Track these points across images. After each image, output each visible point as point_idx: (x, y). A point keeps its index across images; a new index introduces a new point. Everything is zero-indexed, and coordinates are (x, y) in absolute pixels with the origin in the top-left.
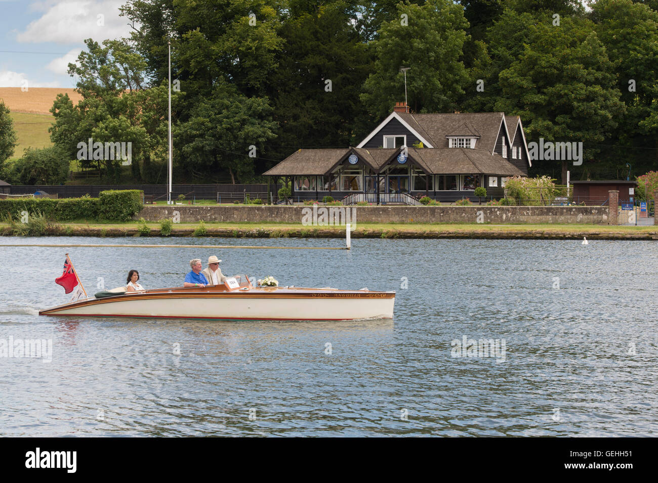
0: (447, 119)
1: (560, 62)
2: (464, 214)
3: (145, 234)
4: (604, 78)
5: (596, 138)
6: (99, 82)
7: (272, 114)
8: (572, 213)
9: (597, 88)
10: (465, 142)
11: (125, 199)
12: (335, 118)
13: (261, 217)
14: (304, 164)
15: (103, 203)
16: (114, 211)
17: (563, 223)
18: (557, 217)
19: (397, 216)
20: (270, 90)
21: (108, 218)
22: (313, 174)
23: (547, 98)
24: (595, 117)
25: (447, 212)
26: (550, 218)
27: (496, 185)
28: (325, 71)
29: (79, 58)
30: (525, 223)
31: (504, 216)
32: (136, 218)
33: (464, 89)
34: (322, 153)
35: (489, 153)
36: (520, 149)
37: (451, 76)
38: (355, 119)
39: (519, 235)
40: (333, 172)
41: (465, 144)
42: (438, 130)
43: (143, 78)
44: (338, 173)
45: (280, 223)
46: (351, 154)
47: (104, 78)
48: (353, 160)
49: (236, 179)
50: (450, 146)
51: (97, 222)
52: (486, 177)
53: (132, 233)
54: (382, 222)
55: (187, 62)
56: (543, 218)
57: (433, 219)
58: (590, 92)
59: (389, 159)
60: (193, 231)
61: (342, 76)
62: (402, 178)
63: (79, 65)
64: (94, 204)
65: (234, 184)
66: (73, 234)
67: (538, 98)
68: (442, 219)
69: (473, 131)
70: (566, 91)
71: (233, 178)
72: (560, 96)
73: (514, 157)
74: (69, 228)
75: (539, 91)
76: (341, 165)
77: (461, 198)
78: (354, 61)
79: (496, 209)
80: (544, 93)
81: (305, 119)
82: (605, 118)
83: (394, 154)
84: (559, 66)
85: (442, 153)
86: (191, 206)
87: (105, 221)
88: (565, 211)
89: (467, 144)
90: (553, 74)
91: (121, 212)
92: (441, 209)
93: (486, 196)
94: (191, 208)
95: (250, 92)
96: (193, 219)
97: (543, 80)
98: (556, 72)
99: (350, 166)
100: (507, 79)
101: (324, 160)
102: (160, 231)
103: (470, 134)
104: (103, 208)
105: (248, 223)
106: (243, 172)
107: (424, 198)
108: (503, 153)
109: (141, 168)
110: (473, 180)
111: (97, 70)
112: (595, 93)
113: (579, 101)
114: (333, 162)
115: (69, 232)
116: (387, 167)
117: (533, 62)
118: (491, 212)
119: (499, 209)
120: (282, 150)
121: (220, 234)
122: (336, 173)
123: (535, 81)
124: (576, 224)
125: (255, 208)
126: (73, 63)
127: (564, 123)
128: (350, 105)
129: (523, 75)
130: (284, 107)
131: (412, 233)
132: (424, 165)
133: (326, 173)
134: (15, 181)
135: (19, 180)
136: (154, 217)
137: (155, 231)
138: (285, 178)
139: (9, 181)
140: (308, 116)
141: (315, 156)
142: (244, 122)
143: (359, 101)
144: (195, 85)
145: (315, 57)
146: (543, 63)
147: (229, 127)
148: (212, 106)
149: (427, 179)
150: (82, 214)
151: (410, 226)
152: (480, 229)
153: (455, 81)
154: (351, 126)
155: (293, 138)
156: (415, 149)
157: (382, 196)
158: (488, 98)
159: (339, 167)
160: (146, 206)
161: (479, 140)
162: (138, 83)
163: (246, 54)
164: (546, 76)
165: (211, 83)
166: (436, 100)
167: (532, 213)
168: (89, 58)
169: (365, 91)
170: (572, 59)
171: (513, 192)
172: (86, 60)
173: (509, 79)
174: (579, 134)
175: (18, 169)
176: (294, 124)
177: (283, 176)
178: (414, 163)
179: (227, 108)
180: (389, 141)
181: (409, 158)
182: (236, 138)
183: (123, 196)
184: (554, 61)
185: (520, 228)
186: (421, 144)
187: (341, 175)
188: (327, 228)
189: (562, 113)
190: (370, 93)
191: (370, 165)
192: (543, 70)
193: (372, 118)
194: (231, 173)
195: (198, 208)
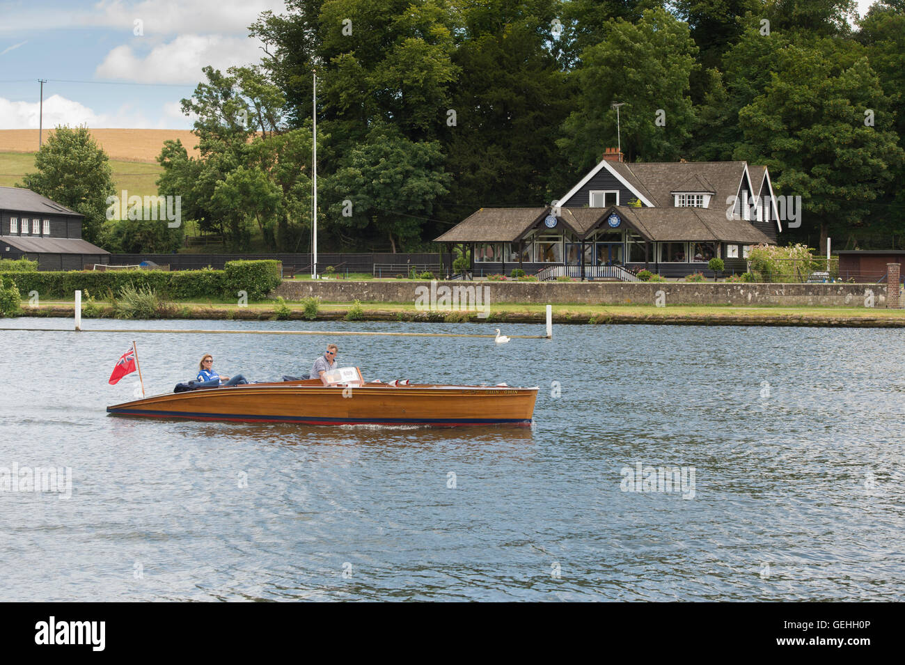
0: (671, 170)
1: (818, 95)
2: (697, 294)
3: (283, 317)
4: (877, 117)
5: (866, 195)
6: (223, 122)
7: (443, 163)
8: (839, 292)
9: (868, 130)
10: (695, 200)
11: (257, 272)
12: (526, 168)
14: (487, 227)
15: (230, 277)
16: (244, 288)
17: (826, 306)
18: (819, 297)
19: (610, 295)
20: (441, 133)
22: (500, 239)
23: (801, 143)
24: (864, 168)
25: (675, 290)
26: (809, 298)
27: (736, 256)
28: (513, 108)
29: (196, 92)
30: (777, 305)
31: (750, 296)
32: (271, 297)
38: (552, 169)
39: (770, 321)
40: (524, 238)
41: (695, 202)
42: (660, 184)
43: (278, 117)
44: (531, 240)
47: (229, 116)
48: (551, 222)
49: (397, 246)
50: (677, 205)
51: (223, 301)
52: (724, 245)
53: (267, 315)
54: (590, 304)
55: (335, 95)
56: (801, 298)
58: (857, 135)
59: (597, 222)
60: (345, 314)
61: (533, 114)
62: (613, 245)
63: (195, 102)
64: (218, 278)
65: (395, 252)
66: (192, 316)
67: (790, 144)
68: (668, 299)
69: (706, 186)
70: (827, 134)
71: (393, 245)
72: (818, 141)
74: (186, 309)
75: (791, 133)
76: (534, 228)
77: (692, 273)
78: (549, 95)
79: (739, 287)
80: (798, 137)
81: (486, 170)
82: (877, 169)
83: (604, 215)
84: (817, 101)
85: (667, 213)
86: (341, 281)
87: (232, 300)
88: (829, 289)
89: (698, 202)
90: (809, 112)
91: (253, 289)
92: (667, 286)
93: (723, 269)
94: (343, 283)
95: (415, 134)
96: (345, 298)
97: (796, 120)
98: (813, 109)
99: (546, 231)
100: (750, 118)
101: (513, 223)
102: (303, 313)
103: (703, 189)
104: (229, 283)
106: (407, 238)
107: (643, 272)
109: (276, 232)
110: (708, 248)
111: (220, 106)
112: (865, 136)
113: (843, 146)
114: (524, 225)
115: (185, 313)
116: (594, 232)
117: (783, 97)
118: (733, 291)
119: (743, 287)
120: (457, 209)
121: (380, 317)
122: (529, 239)
123: (785, 121)
124: (845, 307)
125: (426, 283)
126: (188, 98)
127: (823, 175)
128: (545, 152)
129: (769, 112)
130: (460, 154)
131: (629, 318)
132: (642, 229)
133: (516, 239)
134: (115, 249)
135: (120, 247)
136: (295, 295)
137: (296, 313)
138: (461, 246)
139: (107, 248)
140: (490, 166)
141: (501, 217)
142: (407, 174)
143: (557, 147)
144: (345, 126)
145: (500, 90)
146: (796, 98)
147: (388, 181)
148: (367, 153)
149: (647, 247)
150: (203, 290)
151: (627, 308)
152: (718, 312)
153: (679, 123)
154: (545, 178)
155: (472, 194)
156: (631, 207)
157: (587, 269)
158: (725, 145)
159: (532, 232)
160: (285, 280)
161: (713, 198)
162: (273, 124)
163: (411, 88)
164: (800, 115)
165: (366, 123)
166: (655, 147)
167: (786, 293)
168: (209, 92)
169: (563, 135)
170: (834, 93)
171: (758, 265)
172: (205, 94)
173: (751, 118)
174: (843, 190)
175: (119, 233)
176: (471, 176)
177: (460, 242)
178: (629, 227)
179: (386, 155)
180: (597, 198)
181: (623, 219)
182: (396, 195)
183: (256, 268)
184: (811, 94)
185: (771, 312)
186: (639, 202)
187: (535, 242)
188: (519, 310)
189: (820, 162)
190: (570, 137)
191: (573, 229)
192: (796, 106)
193: (573, 169)
194: (391, 239)
195: (352, 283)
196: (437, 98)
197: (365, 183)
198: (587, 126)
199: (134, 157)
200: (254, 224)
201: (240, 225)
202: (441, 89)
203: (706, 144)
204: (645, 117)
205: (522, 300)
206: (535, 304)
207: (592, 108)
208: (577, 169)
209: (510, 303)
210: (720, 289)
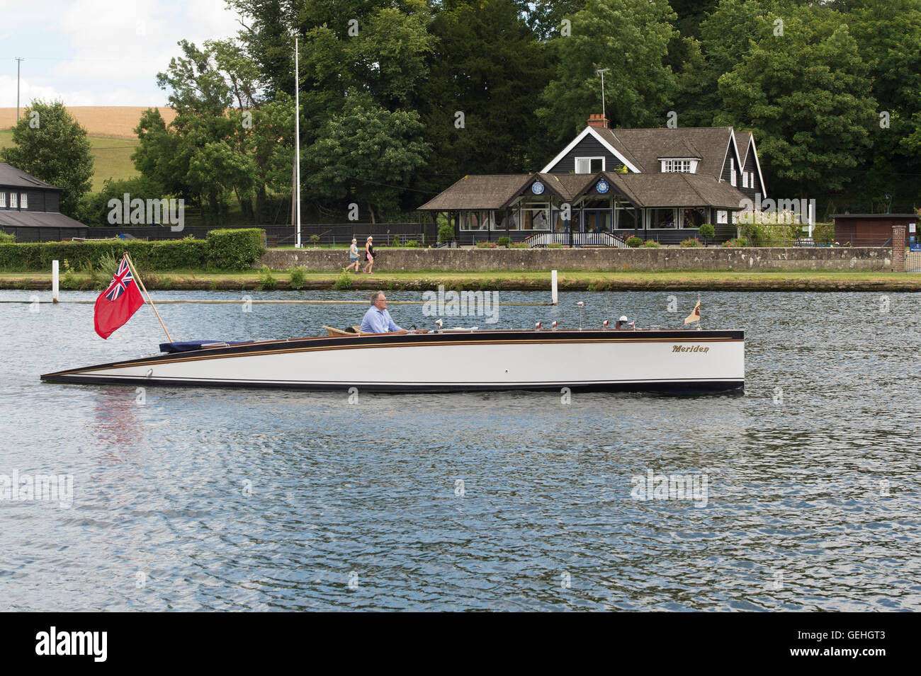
0: (657, 136)
1: (798, 63)
2: (696, 259)
3: (269, 287)
4: (856, 83)
5: (847, 162)
6: (198, 93)
7: (422, 133)
8: (843, 256)
9: (848, 98)
10: (682, 165)
11: (240, 240)
12: (506, 138)
13: (423, 264)
14: (472, 195)
15: (212, 247)
16: (227, 257)
17: (830, 270)
18: (823, 261)
19: (606, 262)
20: (417, 102)
21: (219, 266)
22: (485, 207)
23: (781, 110)
24: (844, 135)
25: (674, 256)
26: (813, 263)
27: (725, 221)
28: (491, 78)
29: (170, 66)
30: (780, 270)
31: (751, 261)
32: (256, 267)
33: (672, 100)
34: (496, 181)
35: (715, 180)
36: (752, 175)
37: (653, 84)
38: (530, 139)
39: (776, 286)
40: (511, 205)
41: (682, 168)
42: (646, 150)
43: (254, 89)
44: (518, 207)
45: (449, 271)
46: (535, 181)
47: (205, 89)
48: (538, 189)
49: (376, 217)
50: (663, 170)
51: (205, 271)
52: (713, 210)
53: (252, 285)
54: (586, 270)
55: (313, 66)
56: (804, 263)
57: (656, 265)
58: (838, 102)
59: (585, 188)
60: (334, 283)
61: (512, 83)
62: (601, 212)
63: (171, 76)
64: (201, 247)
65: (374, 223)
66: (174, 287)
67: (770, 111)
68: (667, 265)
69: (693, 151)
70: (807, 102)
71: (372, 215)
72: (798, 108)
73: (745, 185)
74: (168, 279)
75: (771, 101)
76: (521, 195)
77: (687, 238)
78: (528, 64)
79: (740, 252)
80: (777, 104)
81: (465, 140)
82: (857, 136)
83: (593, 180)
84: (796, 68)
85: (655, 179)
86: (327, 249)
87: (215, 271)
88: (833, 253)
89: (685, 168)
90: (788, 79)
91: (237, 258)
92: (665, 251)
93: (714, 235)
94: (330, 252)
95: (393, 104)
96: (332, 267)
97: (775, 87)
98: (792, 76)
99: (533, 198)
100: (728, 86)
101: (498, 190)
102: (289, 283)
103: (690, 154)
104: (212, 253)
105: (406, 271)
106: (385, 209)
107: (632, 238)
108: (732, 180)
109: (254, 204)
110: (698, 215)
111: (195, 79)
112: (845, 103)
113: (823, 114)
114: (510, 192)
115: (168, 284)
116: (581, 199)
117: (762, 64)
118: (734, 256)
119: (744, 251)
120: (435, 179)
121: (370, 286)
122: (515, 206)
123: (765, 88)
124: (849, 271)
125: (415, 251)
126: (164, 72)
127: (804, 142)
128: (524, 121)
129: (749, 80)
130: (437, 124)
131: (629, 284)
132: (631, 195)
133: (503, 206)
134: (94, 222)
135: (98, 221)
136: (281, 264)
137: (283, 283)
138: (445, 214)
139: (85, 221)
140: (469, 136)
141: (487, 184)
142: (384, 145)
143: (536, 117)
144: (322, 97)
145: (478, 60)
146: (776, 65)
147: (366, 151)
148: (345, 124)
149: (636, 213)
150: (185, 260)
151: (625, 274)
152: (722, 277)
153: (659, 90)
154: (524, 147)
155: (451, 164)
156: (619, 174)
157: (576, 236)
158: (704, 112)
159: (518, 199)
160: (270, 249)
161: (701, 164)
162: (249, 95)
163: (388, 59)
164: (779, 83)
165: (343, 95)
166: (635, 114)
167: (788, 257)
168: (184, 65)
169: (542, 104)
170: (814, 60)
171: (748, 231)
172: (179, 67)
173: (730, 86)
174: (824, 158)
175: (97, 206)
176: (450, 147)
177: (445, 210)
178: (618, 193)
179: (363, 126)
180: (583, 164)
181: (612, 186)
182: (375, 165)
183: (239, 237)
184: (791, 62)
185: (776, 277)
186: (625, 168)
187: (521, 209)
188: (514, 277)
189: (801, 129)
190: (549, 106)
191: (561, 196)
192: (775, 74)
193: (552, 139)
194: (370, 210)
195: (338, 252)
196: (413, 68)
197: (344, 154)
198: (567, 94)
199: (111, 133)
200: (233, 197)
201: (218, 197)
202: (418, 59)
203: (686, 112)
204: (624, 85)
205: (516, 267)
206: (529, 272)
207: (571, 76)
208: (556, 138)
209: (503, 271)
210: (721, 254)
